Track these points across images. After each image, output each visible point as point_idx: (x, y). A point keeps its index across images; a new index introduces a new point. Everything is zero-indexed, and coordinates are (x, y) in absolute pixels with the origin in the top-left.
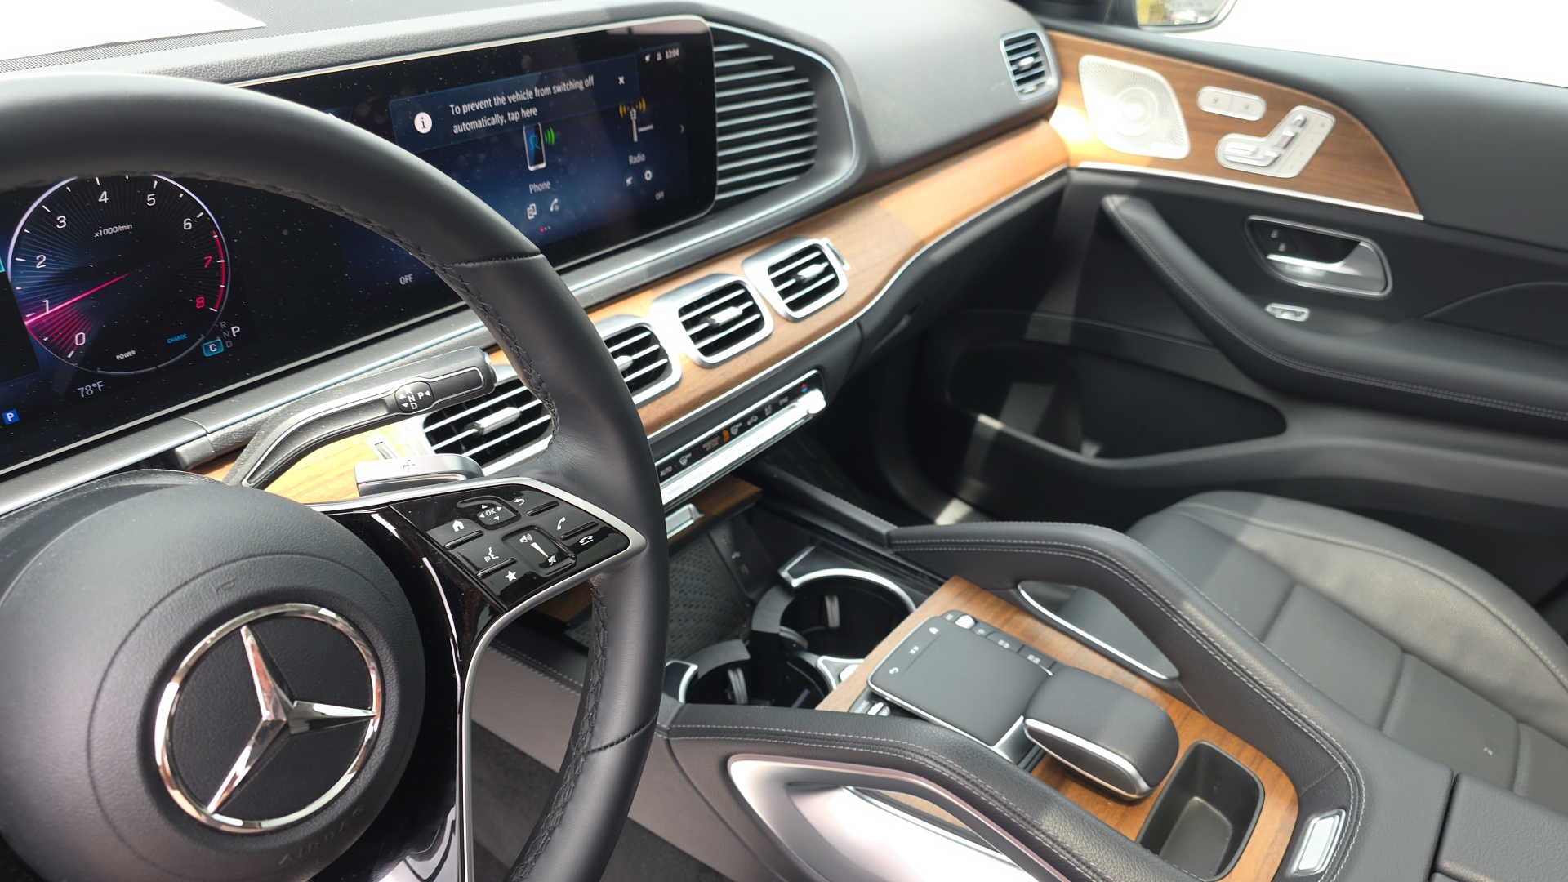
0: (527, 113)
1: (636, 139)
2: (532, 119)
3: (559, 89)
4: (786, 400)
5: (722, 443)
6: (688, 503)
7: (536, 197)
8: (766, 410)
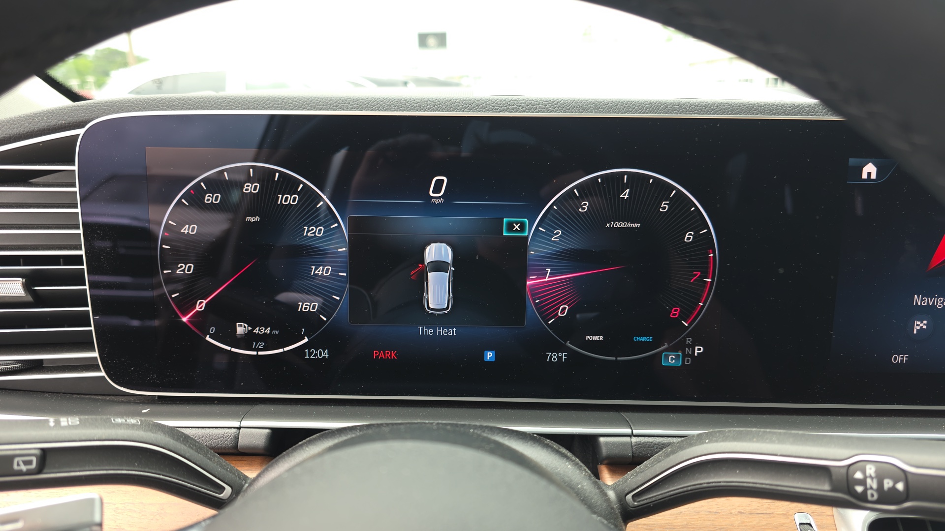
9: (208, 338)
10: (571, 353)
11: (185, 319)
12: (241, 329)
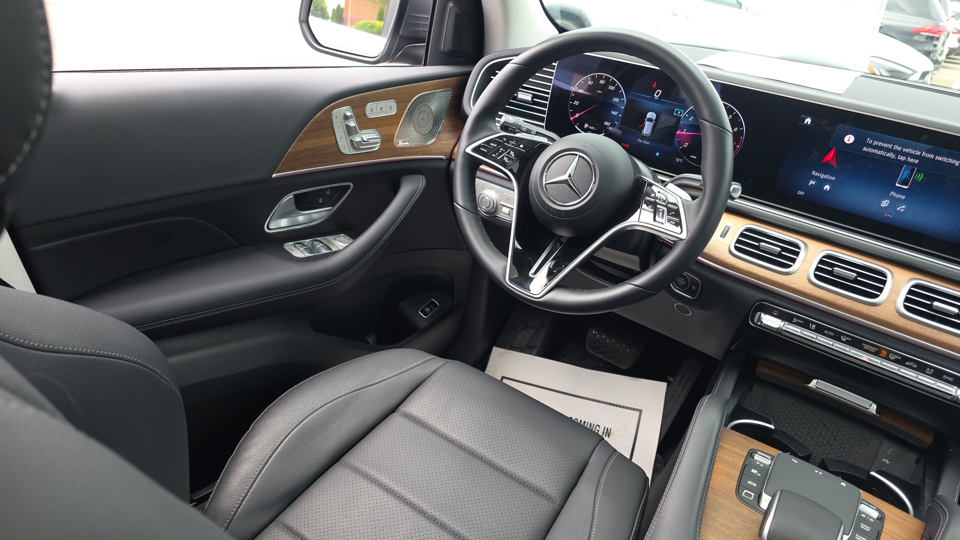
0: (911, 160)
2: (913, 164)
3: (940, 159)
4: (950, 379)
5: (876, 354)
6: (874, 402)
7: (892, 199)
8: (928, 369)
9: (576, 126)
10: (684, 160)
11: (571, 119)
12: (586, 126)
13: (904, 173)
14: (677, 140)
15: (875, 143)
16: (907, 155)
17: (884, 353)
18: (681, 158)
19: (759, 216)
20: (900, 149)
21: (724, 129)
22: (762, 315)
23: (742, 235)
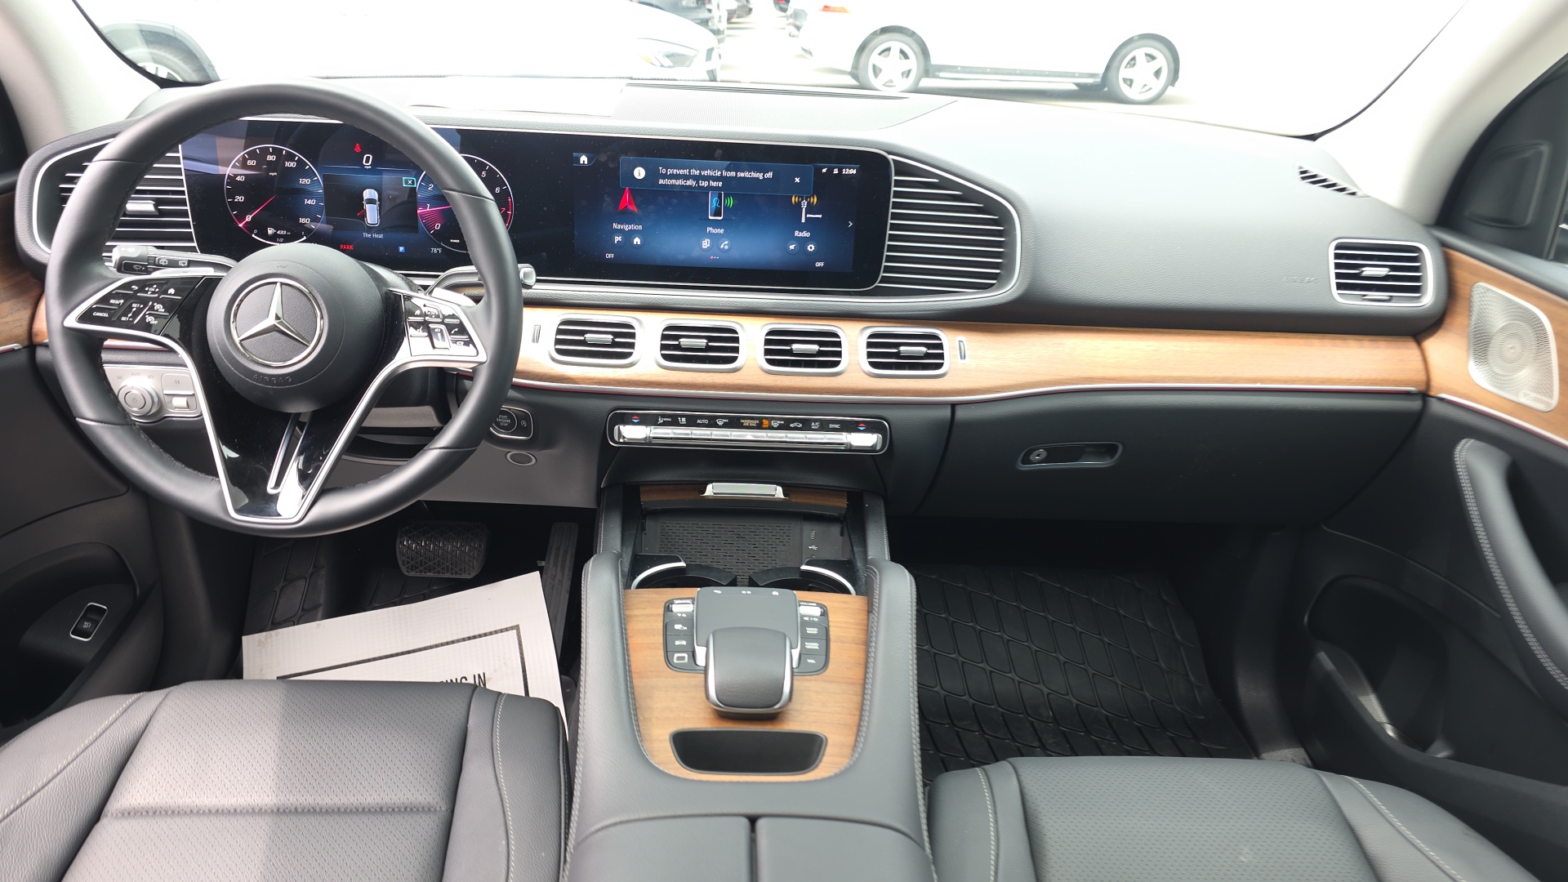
0: (714, 184)
1: (803, 220)
2: (718, 188)
3: (742, 175)
4: (837, 426)
5: (759, 427)
6: (778, 484)
7: (711, 236)
8: (813, 424)
9: (253, 236)
10: (444, 248)
11: (240, 225)
12: (270, 231)
13: (713, 202)
14: (421, 223)
15: (670, 172)
16: (708, 178)
17: (766, 422)
18: (440, 246)
19: (571, 299)
20: (697, 173)
21: (480, 196)
22: (622, 427)
23: (559, 332)
